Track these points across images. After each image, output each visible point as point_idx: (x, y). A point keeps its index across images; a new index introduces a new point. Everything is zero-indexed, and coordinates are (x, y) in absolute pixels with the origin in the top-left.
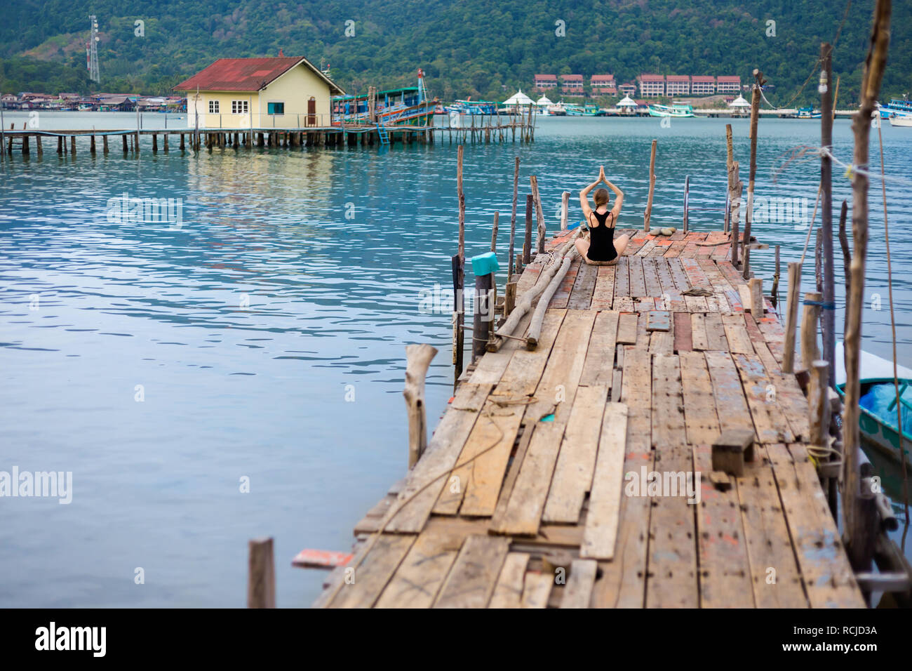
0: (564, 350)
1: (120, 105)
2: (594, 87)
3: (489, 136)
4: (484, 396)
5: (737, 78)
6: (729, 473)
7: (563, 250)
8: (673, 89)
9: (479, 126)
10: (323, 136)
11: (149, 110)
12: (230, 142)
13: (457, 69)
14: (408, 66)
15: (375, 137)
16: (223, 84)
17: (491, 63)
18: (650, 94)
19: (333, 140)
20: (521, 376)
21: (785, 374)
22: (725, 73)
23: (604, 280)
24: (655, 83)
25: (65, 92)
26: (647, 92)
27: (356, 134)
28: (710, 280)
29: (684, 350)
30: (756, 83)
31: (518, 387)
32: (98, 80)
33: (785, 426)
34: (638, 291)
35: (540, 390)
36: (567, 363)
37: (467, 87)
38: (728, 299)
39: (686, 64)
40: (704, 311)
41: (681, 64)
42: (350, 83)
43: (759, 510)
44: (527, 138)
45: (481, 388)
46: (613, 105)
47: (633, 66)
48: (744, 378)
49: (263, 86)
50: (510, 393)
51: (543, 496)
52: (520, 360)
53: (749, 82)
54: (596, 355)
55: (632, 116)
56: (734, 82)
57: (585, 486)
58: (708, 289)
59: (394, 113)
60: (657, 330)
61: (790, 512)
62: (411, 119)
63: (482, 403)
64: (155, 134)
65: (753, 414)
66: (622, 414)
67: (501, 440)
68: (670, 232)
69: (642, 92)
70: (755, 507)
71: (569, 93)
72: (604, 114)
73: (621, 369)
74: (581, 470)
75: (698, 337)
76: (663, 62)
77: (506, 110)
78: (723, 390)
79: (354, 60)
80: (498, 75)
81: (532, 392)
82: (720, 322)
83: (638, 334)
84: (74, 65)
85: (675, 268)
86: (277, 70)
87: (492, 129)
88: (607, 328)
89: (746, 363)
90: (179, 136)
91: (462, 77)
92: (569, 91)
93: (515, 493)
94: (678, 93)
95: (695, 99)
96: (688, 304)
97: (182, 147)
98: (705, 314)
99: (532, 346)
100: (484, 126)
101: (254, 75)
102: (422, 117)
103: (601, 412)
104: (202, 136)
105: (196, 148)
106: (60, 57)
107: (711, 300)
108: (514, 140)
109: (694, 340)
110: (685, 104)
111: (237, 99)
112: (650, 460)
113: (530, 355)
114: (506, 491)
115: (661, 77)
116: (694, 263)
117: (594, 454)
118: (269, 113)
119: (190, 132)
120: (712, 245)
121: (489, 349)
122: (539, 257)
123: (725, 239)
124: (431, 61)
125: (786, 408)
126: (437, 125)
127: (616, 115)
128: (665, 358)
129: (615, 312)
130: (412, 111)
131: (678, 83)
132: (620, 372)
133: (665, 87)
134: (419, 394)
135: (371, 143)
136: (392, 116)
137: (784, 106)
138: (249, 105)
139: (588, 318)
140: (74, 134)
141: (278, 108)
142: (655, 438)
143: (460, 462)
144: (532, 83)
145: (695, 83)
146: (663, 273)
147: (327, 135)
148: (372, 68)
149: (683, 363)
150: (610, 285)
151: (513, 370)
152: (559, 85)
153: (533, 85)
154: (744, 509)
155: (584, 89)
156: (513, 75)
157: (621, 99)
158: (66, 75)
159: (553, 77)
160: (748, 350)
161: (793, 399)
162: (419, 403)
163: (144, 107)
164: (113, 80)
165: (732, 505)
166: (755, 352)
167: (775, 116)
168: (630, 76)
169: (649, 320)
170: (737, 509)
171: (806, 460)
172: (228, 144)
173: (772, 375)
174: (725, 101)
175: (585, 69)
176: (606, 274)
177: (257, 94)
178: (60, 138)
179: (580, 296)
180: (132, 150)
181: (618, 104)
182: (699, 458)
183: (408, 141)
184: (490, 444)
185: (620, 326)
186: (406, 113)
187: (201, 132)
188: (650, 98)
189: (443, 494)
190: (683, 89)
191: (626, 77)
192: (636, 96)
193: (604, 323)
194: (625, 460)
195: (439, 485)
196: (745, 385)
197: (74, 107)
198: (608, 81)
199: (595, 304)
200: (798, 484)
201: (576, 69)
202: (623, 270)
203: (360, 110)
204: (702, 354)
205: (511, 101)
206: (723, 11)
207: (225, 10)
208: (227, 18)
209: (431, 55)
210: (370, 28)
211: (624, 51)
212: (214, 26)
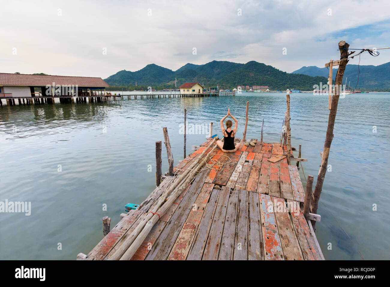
2: (246, 88)
5: (267, 86)
13: (226, 85)
16: (186, 87)
17: (231, 84)
19: (202, 96)
22: (265, 86)
25: (172, 89)
26: (254, 89)
27: (206, 95)
32: (176, 87)
37: (227, 88)
41: (259, 84)
44: (235, 95)
49: (191, 87)
55: (251, 92)
56: (267, 87)
64: (174, 95)
72: (247, 92)
76: (256, 84)
80: (232, 86)
84: (174, 85)
86: (194, 84)
95: (261, 89)
100: (228, 93)
102: (217, 92)
104: (183, 95)
106: (172, 84)
108: (232, 96)
111: (188, 89)
115: (256, 86)
118: (192, 91)
119: (180, 94)
126: (220, 93)
127: (249, 92)
131: (258, 87)
135: (209, 96)
136: (213, 92)
137: (274, 90)
141: (194, 91)
145: (261, 87)
148: (212, 85)
156: (234, 86)
158: (172, 86)
167: (273, 92)
168: (251, 86)
174: (266, 90)
175: (245, 85)
181: (250, 90)
183: (215, 96)
186: (215, 91)
190: (259, 88)
192: (252, 89)
198: (248, 87)
203: (208, 91)
205: (234, 90)
206: (265, 77)
207: (194, 77)
208: (194, 78)
209: (223, 83)
210: (214, 79)
211: (251, 82)
212: (193, 79)
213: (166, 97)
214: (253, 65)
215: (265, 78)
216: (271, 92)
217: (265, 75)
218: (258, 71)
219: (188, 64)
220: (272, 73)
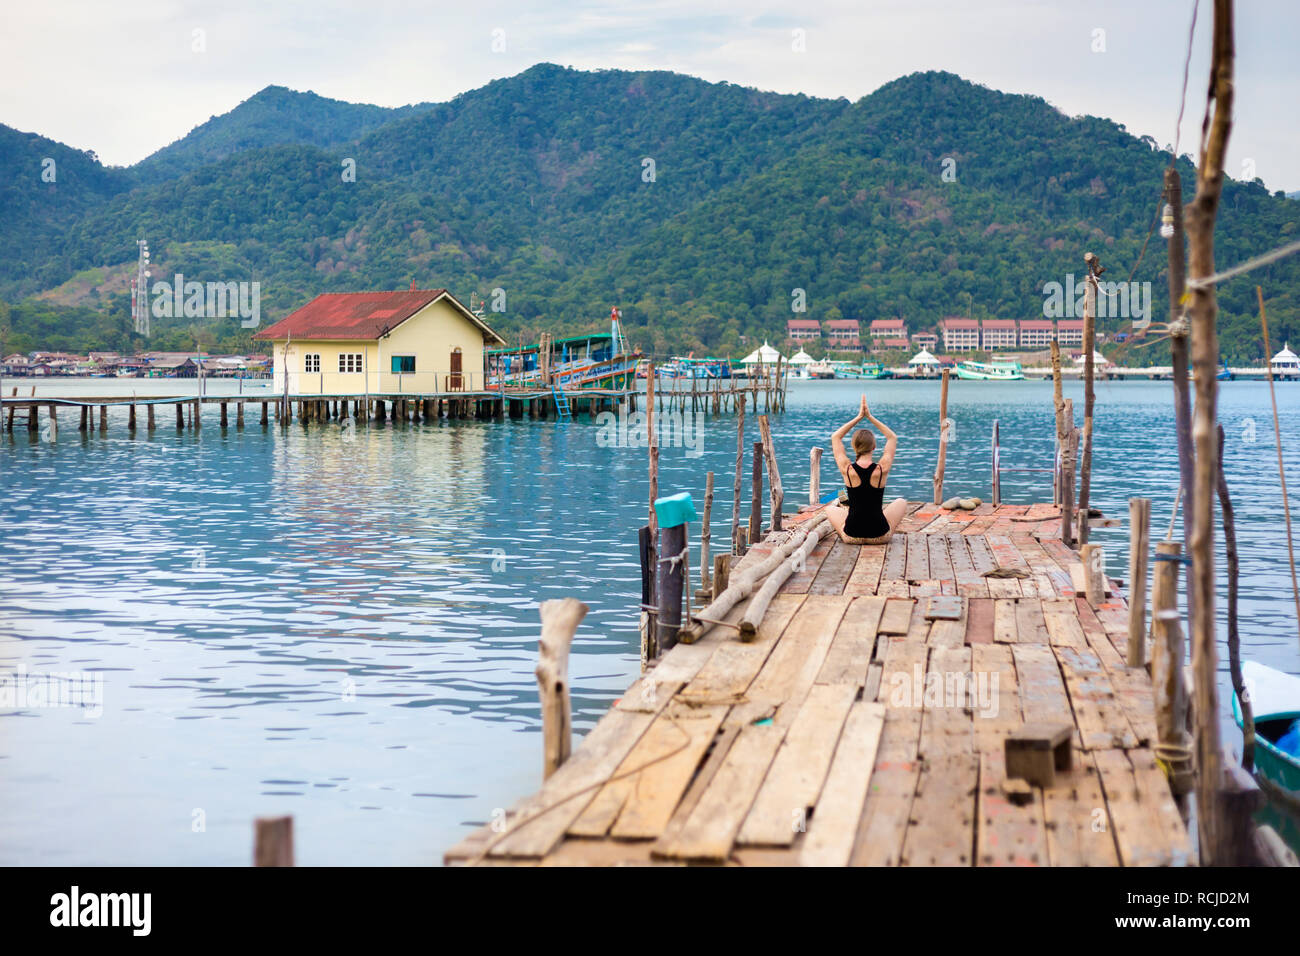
0: (797, 642)
1: (179, 368)
2: (876, 337)
3: (718, 404)
4: (668, 696)
6: (1033, 783)
7: (809, 524)
8: (992, 339)
9: (704, 390)
10: (473, 406)
11: (221, 376)
12: (335, 414)
13: (673, 313)
14: (602, 310)
15: (550, 406)
16: (325, 330)
17: (723, 304)
18: (959, 348)
19: (487, 410)
20: (727, 673)
21: (1130, 669)
23: (869, 562)
24: (965, 331)
25: (98, 350)
26: (954, 345)
27: (521, 401)
28: (1027, 560)
29: (981, 642)
30: (1089, 274)
31: (720, 685)
32: (147, 333)
33: (1125, 730)
34: (917, 571)
35: (755, 688)
36: (800, 657)
37: (687, 338)
38: (1052, 581)
39: (1010, 303)
40: (1015, 595)
41: (1003, 303)
42: (516, 334)
43: (1074, 828)
44: (775, 407)
45: (664, 686)
46: (904, 363)
47: (931, 307)
48: (1067, 673)
49: (385, 332)
50: (709, 692)
51: (741, 813)
52: (728, 653)
53: (1105, 328)
54: (847, 647)
55: (932, 378)
57: (809, 800)
58: (1024, 571)
59: (575, 371)
60: (942, 619)
61: (1123, 829)
62: (603, 380)
63: (664, 703)
64: (224, 402)
65: (1078, 717)
66: (878, 716)
67: (687, 746)
68: (973, 505)
69: (947, 345)
70: (1069, 824)
71: (838, 346)
72: (891, 376)
73: (881, 664)
74: (804, 781)
75: (1003, 627)
76: (977, 300)
77: (745, 371)
78: (1035, 687)
79: (522, 302)
80: (733, 321)
81: (742, 689)
82: (1039, 609)
83: (912, 623)
84: (113, 312)
85: (977, 546)
86: (407, 312)
87: (723, 394)
88: (865, 616)
89: (1074, 658)
90: (259, 405)
91: (681, 324)
92: (839, 343)
93: (699, 809)
94: (1000, 345)
95: (1025, 355)
96: (991, 588)
97: (265, 422)
98: (1017, 601)
99: (748, 634)
100: (711, 390)
101: (374, 316)
102: (618, 376)
103: (845, 711)
104: (295, 405)
105: (285, 422)
106: (94, 301)
107: (1027, 583)
108: (755, 409)
109: (996, 630)
110: (1010, 361)
111: (347, 351)
112: (913, 771)
113: (744, 648)
114: (686, 807)
115: (974, 323)
116: (1006, 541)
117: (826, 761)
118: (394, 371)
119: (276, 399)
120: (1036, 521)
121: (682, 638)
122: (773, 535)
123: (1056, 513)
124: (636, 302)
125: (1130, 709)
126: (640, 389)
127: (908, 377)
128: (950, 652)
129: (881, 598)
130: (603, 368)
131: (999, 331)
132: (879, 668)
133: (981, 337)
134: (559, 673)
135: (543, 416)
136: (574, 375)
138: (363, 360)
139: (837, 606)
140: (105, 402)
141: (407, 365)
142: (924, 746)
143: (619, 773)
144: (784, 333)
145: (1025, 331)
146: (959, 553)
147: (478, 403)
148: (548, 311)
149: (975, 657)
150: (877, 567)
151: (715, 664)
152: (824, 335)
153: (786, 336)
154: (1051, 826)
155: (861, 341)
156: (756, 322)
157: (914, 354)
158: (101, 326)
159: (814, 324)
160: (1078, 642)
161: (1141, 699)
162: (559, 687)
163: (213, 371)
164: (169, 333)
165: (1033, 822)
166: (1089, 645)
167: (1145, 377)
168: (928, 321)
169: (930, 606)
170: (1040, 827)
171: (1153, 767)
172: (332, 417)
173: (1111, 670)
174: (1070, 357)
175: (861, 311)
176: (871, 555)
177: (376, 344)
178: (85, 408)
179: (829, 580)
180: (190, 426)
181: (911, 362)
182: (988, 768)
184: (666, 751)
185: (886, 612)
186: (595, 370)
187: (292, 399)
188: (959, 353)
189: (587, 812)
190: (1009, 339)
191: (923, 324)
192: (938, 350)
193: (862, 610)
194: (874, 770)
195: (582, 800)
196: (1069, 683)
197: (110, 372)
198: (897, 329)
199: (851, 589)
200: (1137, 796)
201: (848, 312)
202: (898, 550)
203: (528, 366)
204: (1007, 648)
205: (752, 358)
206: (1063, 227)
207: (335, 231)
208: (338, 243)
209: (635, 294)
210: (546, 255)
211: (918, 285)
212: (318, 254)
213: (151, 426)
214: (934, 114)
215: (1060, 244)
216: (1121, 377)
217: (1059, 208)
218: (986, 173)
219: (274, 97)
220: (1125, 188)
